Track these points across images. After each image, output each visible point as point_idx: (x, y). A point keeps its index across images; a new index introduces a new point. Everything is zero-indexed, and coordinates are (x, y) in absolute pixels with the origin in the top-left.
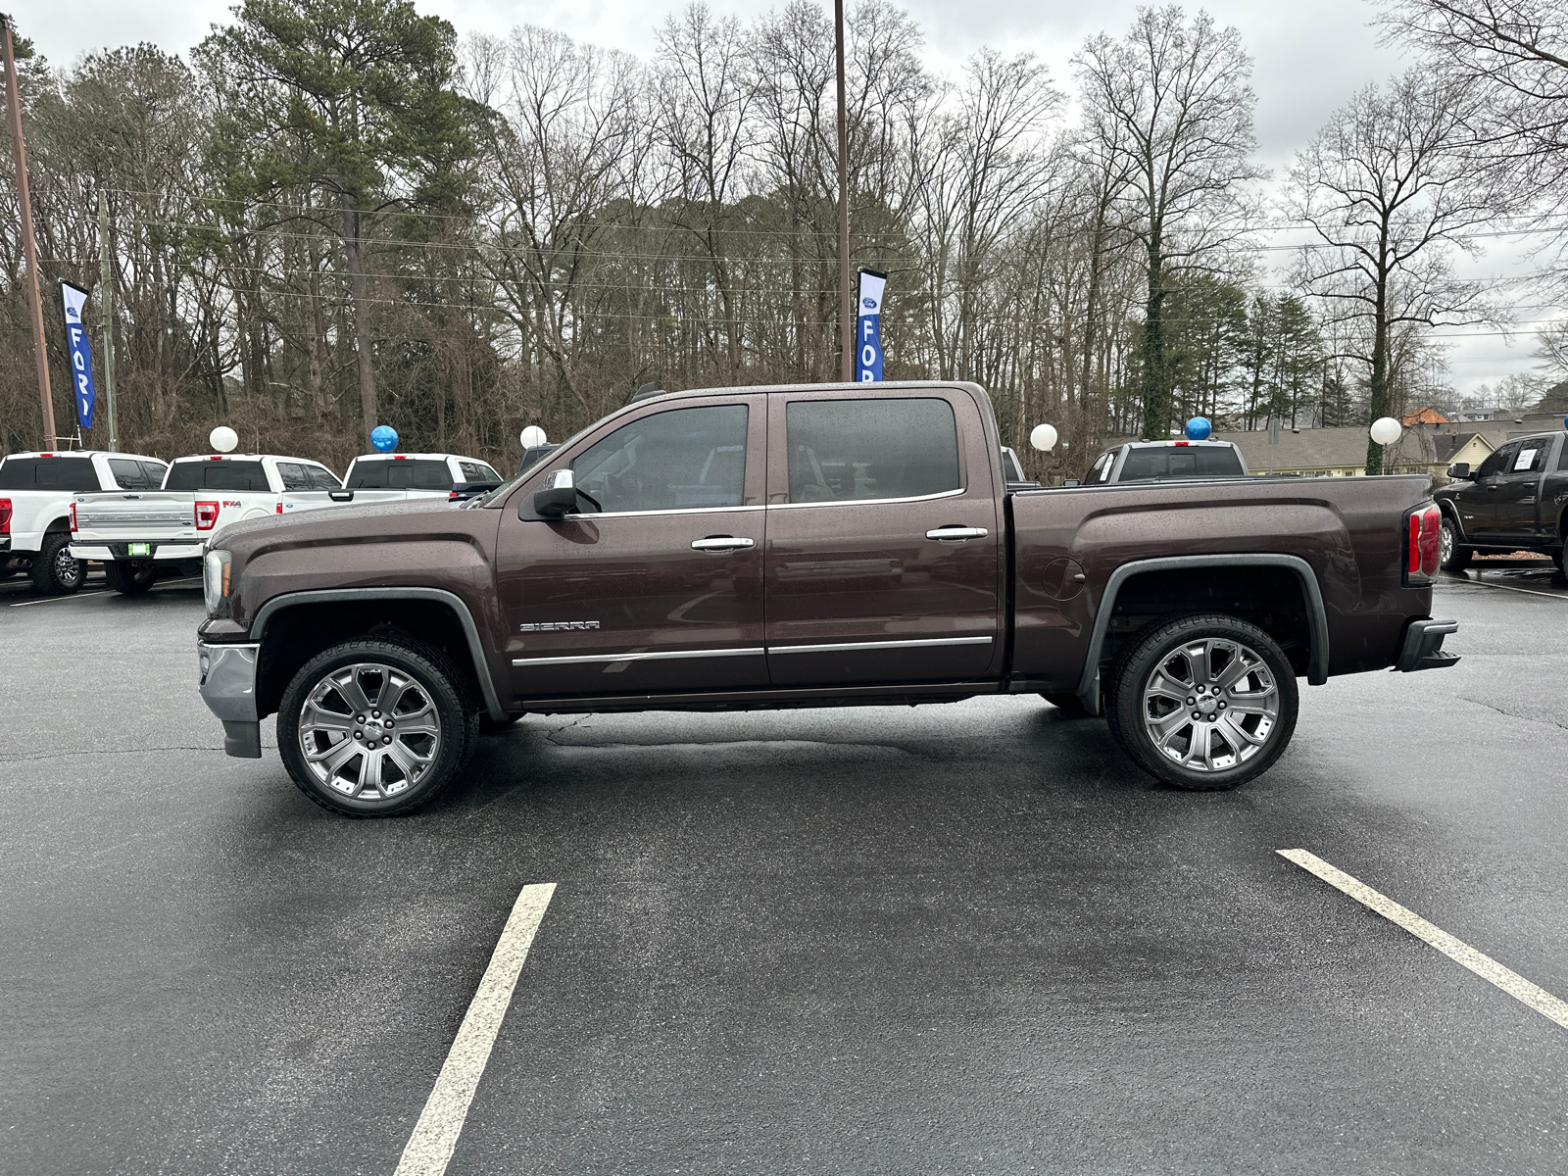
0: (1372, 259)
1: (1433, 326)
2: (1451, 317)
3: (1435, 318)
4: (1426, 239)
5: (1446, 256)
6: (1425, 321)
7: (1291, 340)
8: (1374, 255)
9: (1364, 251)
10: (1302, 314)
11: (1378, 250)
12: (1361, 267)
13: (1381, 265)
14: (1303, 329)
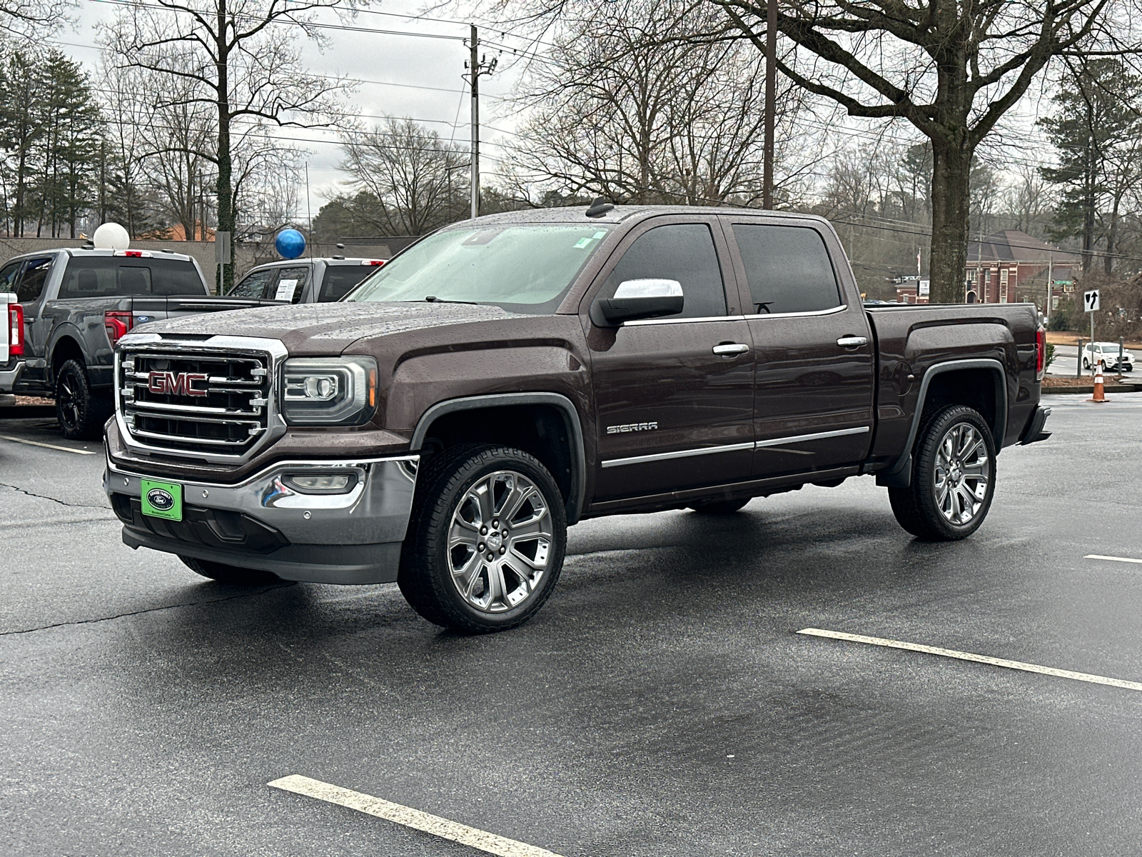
0: (210, 30)
1: (281, 125)
2: (300, 118)
3: (282, 116)
4: (270, 17)
5: (291, 42)
6: (272, 117)
7: (64, 116)
8: (212, 27)
9: (200, 20)
10: (77, 83)
11: (216, 22)
12: (198, 39)
13: (220, 40)
14: (81, 104)
